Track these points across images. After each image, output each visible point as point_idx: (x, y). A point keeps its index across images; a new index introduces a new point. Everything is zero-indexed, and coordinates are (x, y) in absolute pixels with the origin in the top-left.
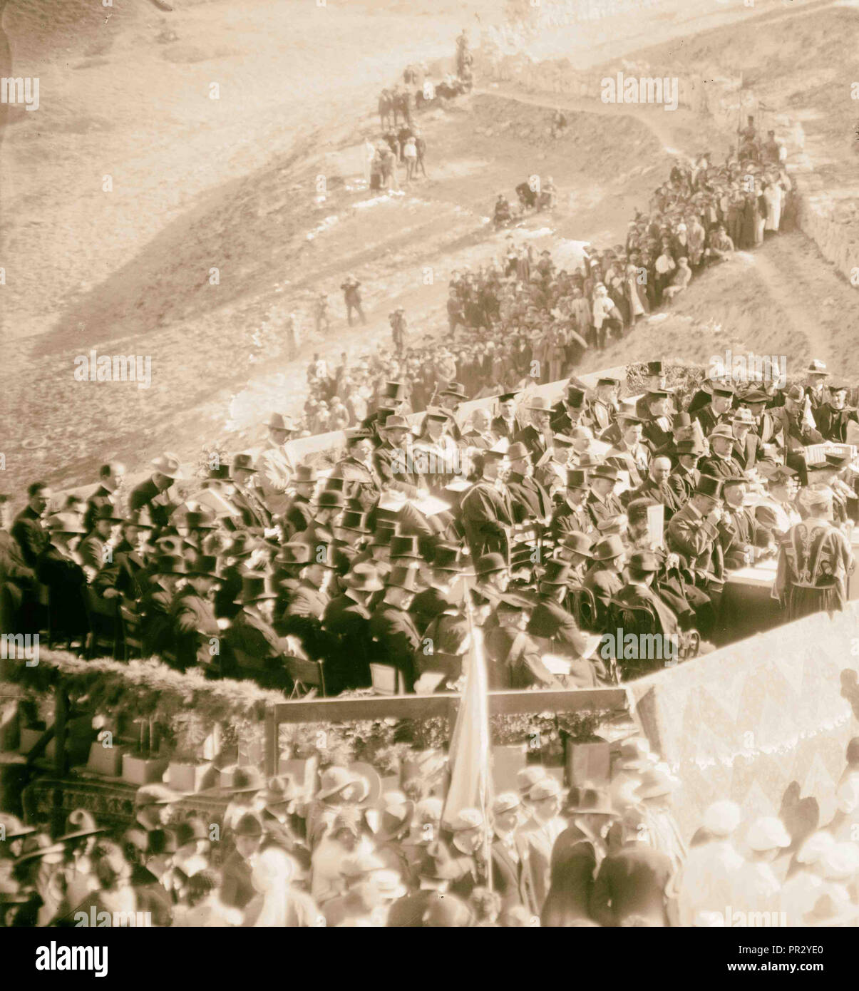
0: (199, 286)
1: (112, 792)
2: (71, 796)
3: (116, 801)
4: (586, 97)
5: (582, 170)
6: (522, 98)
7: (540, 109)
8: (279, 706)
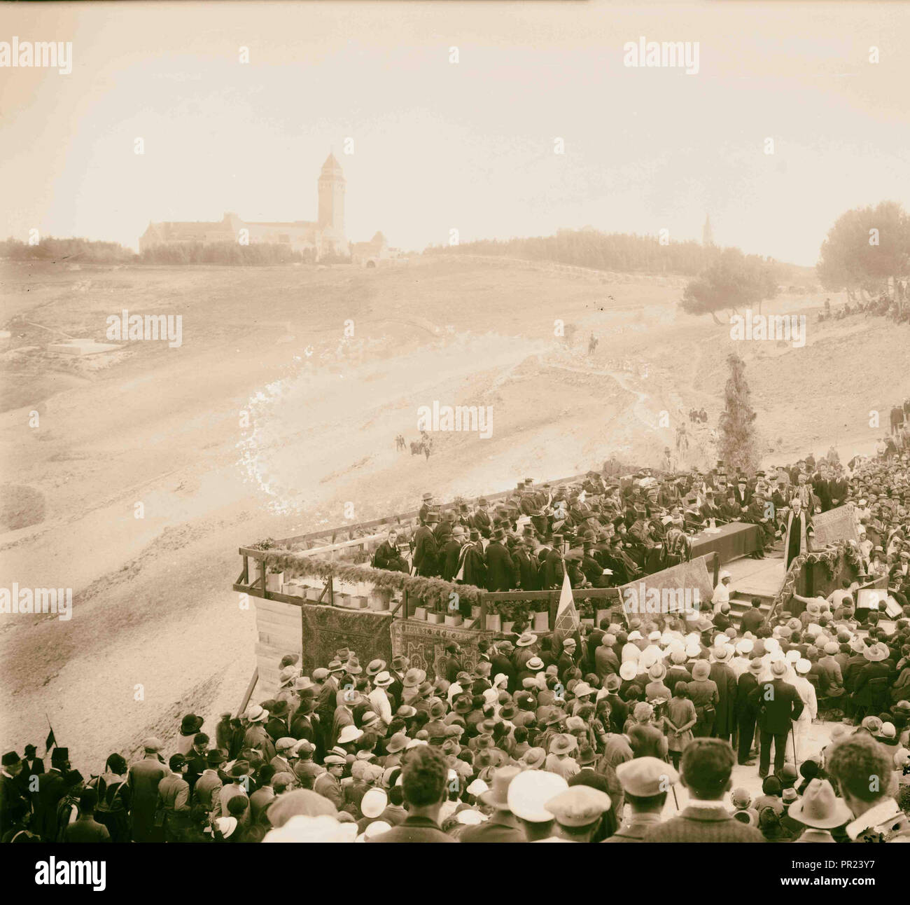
0: (447, 439)
1: (424, 626)
2: (408, 627)
3: (425, 629)
4: (593, 368)
5: (591, 395)
6: (568, 368)
7: (575, 373)
8: (485, 594)
